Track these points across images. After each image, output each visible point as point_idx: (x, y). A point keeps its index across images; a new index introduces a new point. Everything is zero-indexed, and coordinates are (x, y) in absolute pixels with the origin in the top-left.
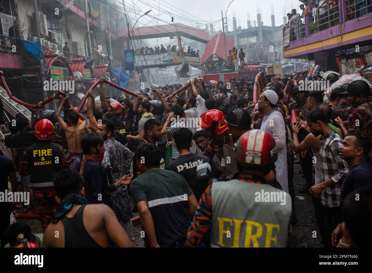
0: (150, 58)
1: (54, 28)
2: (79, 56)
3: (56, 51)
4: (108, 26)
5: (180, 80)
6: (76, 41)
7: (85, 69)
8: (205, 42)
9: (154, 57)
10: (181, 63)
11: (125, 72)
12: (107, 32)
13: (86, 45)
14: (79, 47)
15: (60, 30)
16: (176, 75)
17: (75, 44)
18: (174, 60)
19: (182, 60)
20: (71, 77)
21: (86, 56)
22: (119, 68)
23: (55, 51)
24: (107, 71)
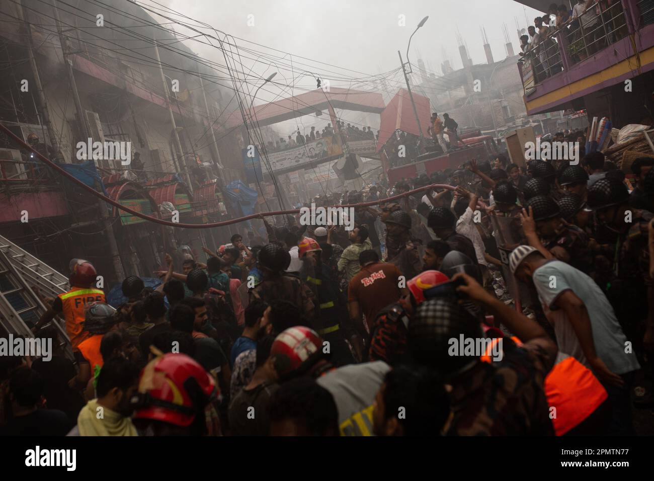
0: (287, 155)
1: (115, 133)
2: (165, 174)
3: (123, 174)
4: (207, 113)
5: (344, 185)
6: (155, 148)
7: (178, 195)
8: (378, 110)
9: (293, 153)
10: (342, 155)
11: (248, 186)
12: (206, 123)
13: (174, 151)
14: (162, 158)
15: (125, 134)
16: (337, 177)
17: (155, 154)
18: (330, 152)
19: (343, 149)
20: (156, 213)
21: (177, 171)
22: (236, 181)
23: (121, 173)
24: (217, 191)
